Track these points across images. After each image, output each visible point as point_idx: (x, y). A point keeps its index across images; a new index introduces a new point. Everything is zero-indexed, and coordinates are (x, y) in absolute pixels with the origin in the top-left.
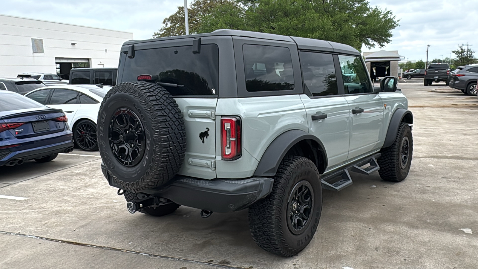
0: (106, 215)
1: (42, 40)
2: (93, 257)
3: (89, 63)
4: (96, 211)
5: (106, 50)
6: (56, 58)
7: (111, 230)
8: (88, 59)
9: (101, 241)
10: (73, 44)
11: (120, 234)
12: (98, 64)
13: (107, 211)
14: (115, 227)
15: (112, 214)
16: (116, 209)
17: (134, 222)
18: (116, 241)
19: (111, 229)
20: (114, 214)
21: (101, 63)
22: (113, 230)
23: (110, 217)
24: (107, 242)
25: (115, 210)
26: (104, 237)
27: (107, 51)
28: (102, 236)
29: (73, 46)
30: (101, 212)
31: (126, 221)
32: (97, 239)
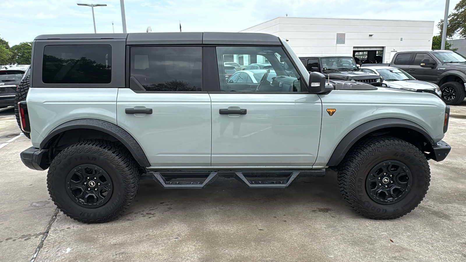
1: (344, 34)
3: (383, 50)
5: (401, 39)
6: (354, 47)
8: (383, 47)
10: (371, 36)
12: (391, 51)
21: (394, 50)
27: (403, 40)
29: (371, 37)
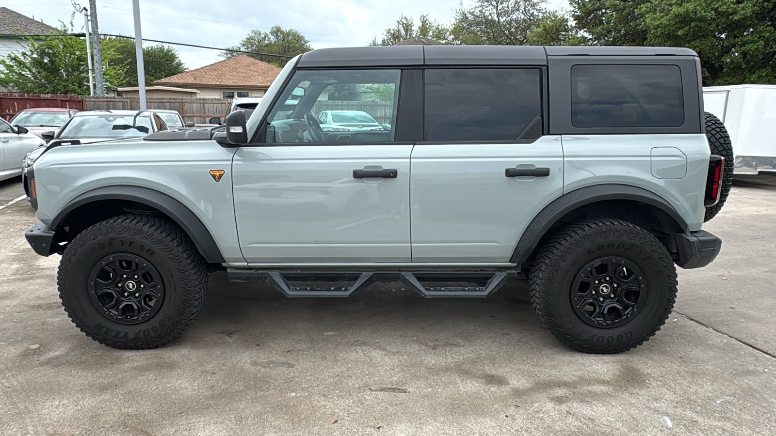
0: (700, 382)
2: (727, 325)
4: (721, 404)
7: (697, 347)
9: (716, 338)
11: (684, 336)
13: (696, 393)
14: (690, 350)
15: (686, 380)
16: (675, 393)
17: (653, 346)
18: (693, 329)
19: (697, 349)
20: (683, 377)
22: (694, 347)
23: (693, 374)
24: (707, 333)
25: (678, 388)
26: (710, 341)
28: (714, 344)
30: (710, 394)
31: (665, 353)
32: (722, 342)
